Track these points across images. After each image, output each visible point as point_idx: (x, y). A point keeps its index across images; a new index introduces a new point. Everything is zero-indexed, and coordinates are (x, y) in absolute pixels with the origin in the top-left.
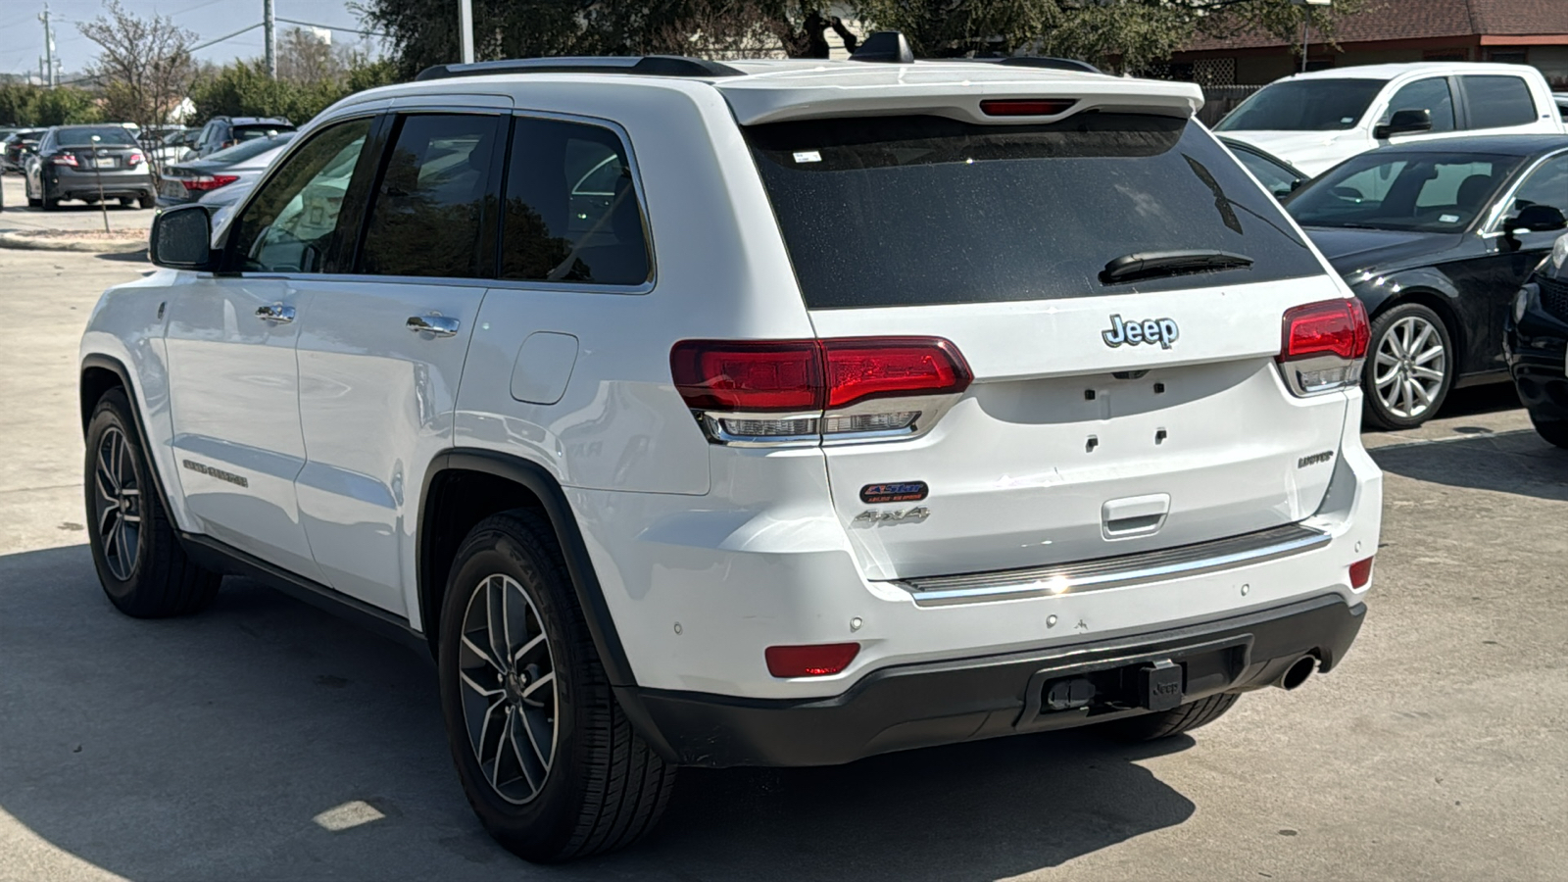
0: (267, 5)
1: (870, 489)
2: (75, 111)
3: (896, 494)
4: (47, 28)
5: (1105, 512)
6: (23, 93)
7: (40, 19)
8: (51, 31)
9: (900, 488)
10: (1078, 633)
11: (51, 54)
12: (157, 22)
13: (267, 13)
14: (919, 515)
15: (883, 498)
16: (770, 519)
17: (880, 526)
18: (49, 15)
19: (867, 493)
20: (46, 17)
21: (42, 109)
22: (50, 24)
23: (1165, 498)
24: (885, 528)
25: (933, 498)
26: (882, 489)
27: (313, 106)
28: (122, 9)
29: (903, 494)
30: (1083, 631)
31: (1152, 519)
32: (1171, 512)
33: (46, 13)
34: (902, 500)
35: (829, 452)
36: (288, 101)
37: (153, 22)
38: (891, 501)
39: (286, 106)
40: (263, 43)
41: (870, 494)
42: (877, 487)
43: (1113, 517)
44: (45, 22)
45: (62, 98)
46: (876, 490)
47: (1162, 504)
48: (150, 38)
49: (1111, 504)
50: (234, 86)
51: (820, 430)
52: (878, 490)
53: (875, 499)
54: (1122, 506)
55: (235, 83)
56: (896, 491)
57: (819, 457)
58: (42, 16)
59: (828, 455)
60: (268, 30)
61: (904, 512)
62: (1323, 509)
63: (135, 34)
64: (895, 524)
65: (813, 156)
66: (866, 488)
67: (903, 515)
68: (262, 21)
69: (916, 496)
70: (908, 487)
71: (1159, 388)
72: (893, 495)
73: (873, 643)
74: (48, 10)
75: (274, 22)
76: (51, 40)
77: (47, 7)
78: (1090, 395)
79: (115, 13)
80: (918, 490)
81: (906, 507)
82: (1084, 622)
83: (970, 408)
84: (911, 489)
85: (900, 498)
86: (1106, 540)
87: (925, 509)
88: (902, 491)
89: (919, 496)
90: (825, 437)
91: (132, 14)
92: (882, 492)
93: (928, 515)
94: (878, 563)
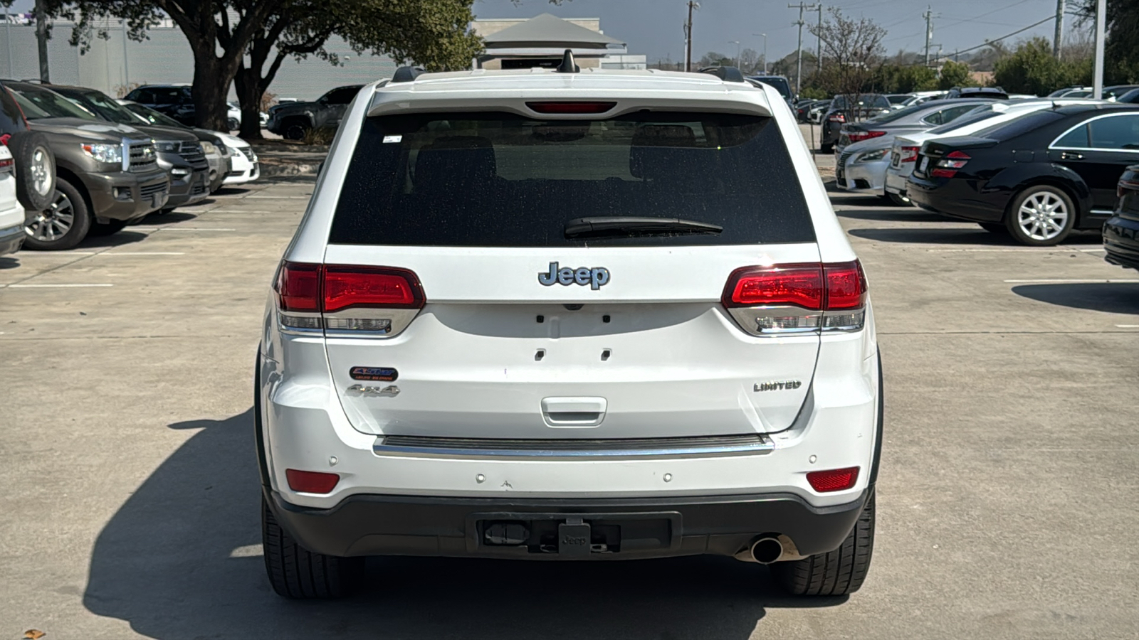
0: (1059, 3)
1: (356, 370)
2: (922, 82)
3: (374, 375)
4: (928, 23)
5: (544, 406)
6: (892, 69)
7: (923, 16)
8: (931, 25)
9: (378, 371)
10: (504, 490)
11: (929, 41)
12: (862, 23)
13: (1059, 8)
14: (391, 391)
15: (365, 377)
16: (293, 383)
17: (365, 396)
18: (930, 14)
19: (354, 372)
20: (928, 15)
21: (900, 81)
22: (931, 20)
23: (602, 401)
24: (368, 398)
25: (401, 380)
26: (365, 370)
27: (1075, 77)
28: (841, 14)
29: (379, 376)
30: (509, 489)
31: (594, 415)
32: (608, 412)
33: (929, 12)
34: (378, 380)
35: (329, 342)
36: (1059, 74)
37: (860, 22)
38: (371, 379)
39: (1057, 77)
40: (1054, 31)
41: (357, 373)
42: (361, 369)
43: (550, 410)
44: (928, 19)
45: (914, 73)
46: (360, 371)
47: (598, 405)
48: (857, 34)
49: (549, 400)
50: (1022, 63)
51: (323, 327)
52: (362, 371)
53: (359, 377)
54: (559, 402)
55: (1024, 60)
56: (375, 373)
57: (322, 344)
58: (926, 15)
59: (327, 343)
60: (1058, 21)
61: (381, 388)
62: (794, 427)
63: (846, 30)
64: (375, 396)
65: (396, 139)
66: (353, 369)
67: (381, 389)
68: (1055, 14)
69: (389, 378)
70: (383, 371)
71: (606, 319)
72: (372, 376)
73: (348, 475)
74: (930, 10)
75: (1063, 15)
76: (930, 31)
77: (929, 8)
78: (540, 319)
79: (837, 17)
80: (391, 374)
81: (384, 385)
82: (508, 482)
83: (429, 319)
84: (385, 373)
85: (377, 378)
86: (548, 426)
87: (395, 387)
88: (379, 374)
89: (391, 379)
90: (326, 331)
91: (848, 17)
92: (364, 373)
93: (398, 393)
94: (367, 422)
